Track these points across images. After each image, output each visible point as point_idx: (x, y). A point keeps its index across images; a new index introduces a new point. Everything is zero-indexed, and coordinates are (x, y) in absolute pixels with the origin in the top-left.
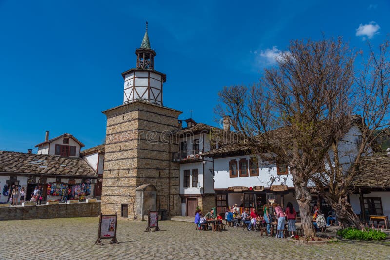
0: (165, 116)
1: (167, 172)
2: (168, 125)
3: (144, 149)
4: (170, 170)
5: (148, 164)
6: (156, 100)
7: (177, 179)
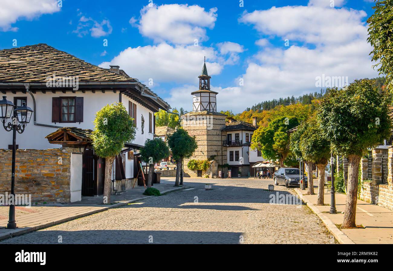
0: (219, 119)
1: (221, 152)
2: (220, 124)
3: (210, 140)
4: (222, 151)
5: (212, 148)
6: (213, 110)
7: (225, 156)
